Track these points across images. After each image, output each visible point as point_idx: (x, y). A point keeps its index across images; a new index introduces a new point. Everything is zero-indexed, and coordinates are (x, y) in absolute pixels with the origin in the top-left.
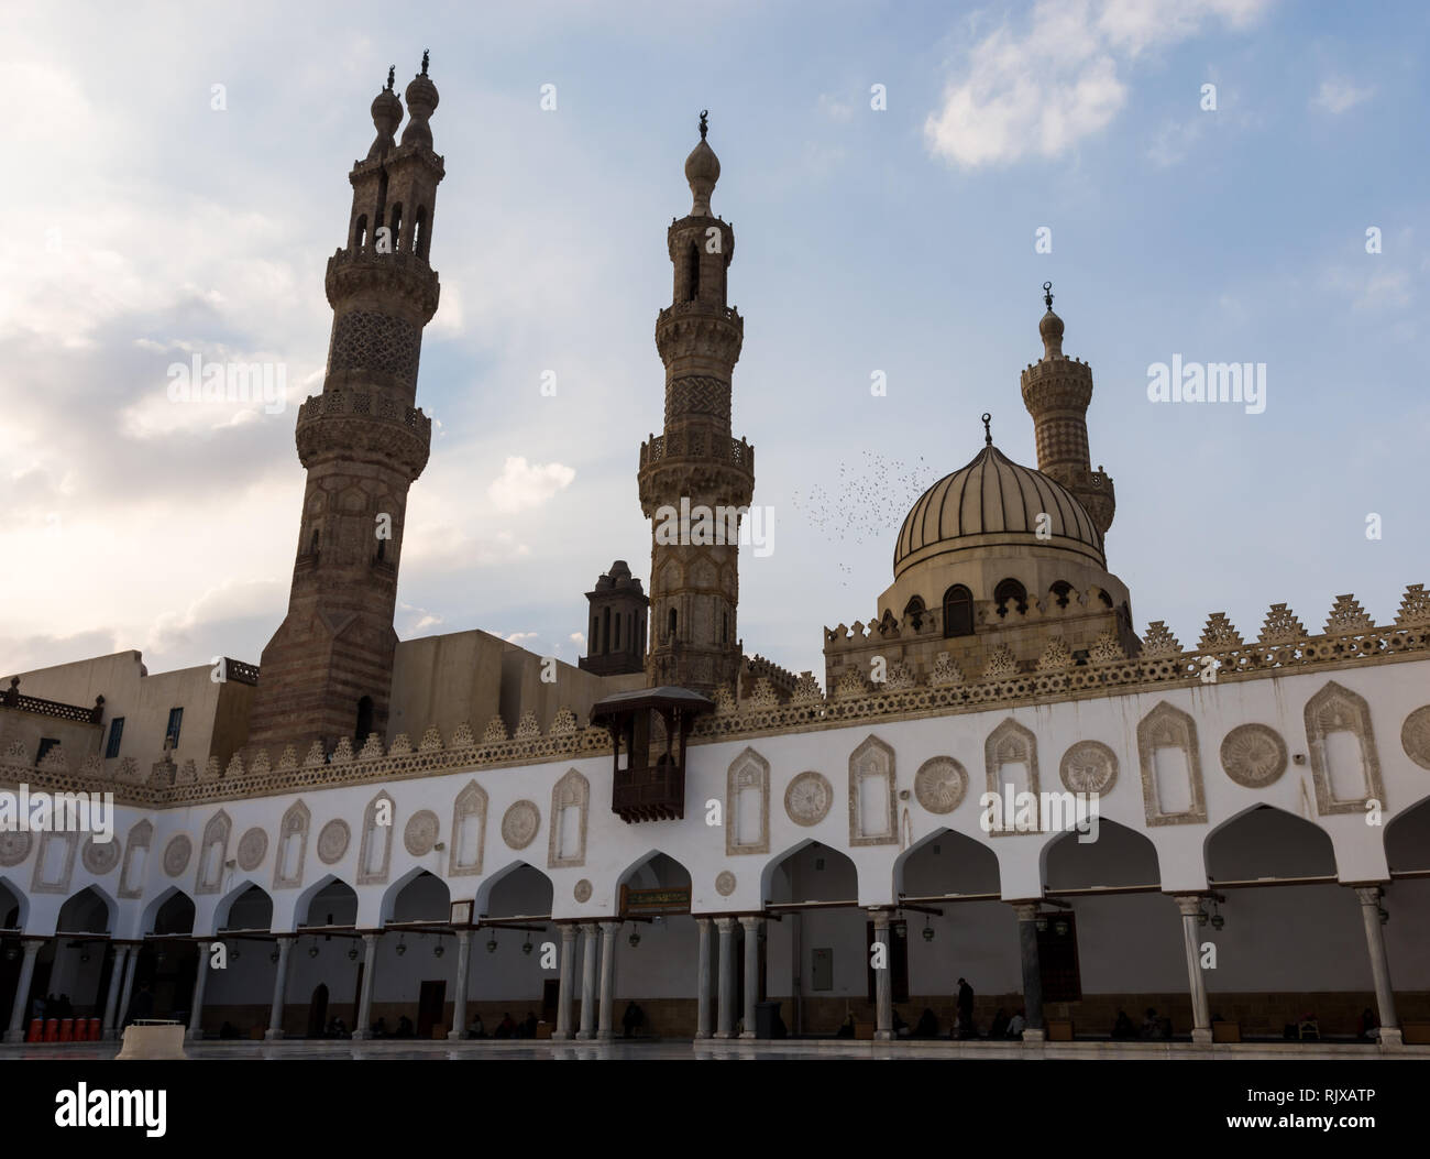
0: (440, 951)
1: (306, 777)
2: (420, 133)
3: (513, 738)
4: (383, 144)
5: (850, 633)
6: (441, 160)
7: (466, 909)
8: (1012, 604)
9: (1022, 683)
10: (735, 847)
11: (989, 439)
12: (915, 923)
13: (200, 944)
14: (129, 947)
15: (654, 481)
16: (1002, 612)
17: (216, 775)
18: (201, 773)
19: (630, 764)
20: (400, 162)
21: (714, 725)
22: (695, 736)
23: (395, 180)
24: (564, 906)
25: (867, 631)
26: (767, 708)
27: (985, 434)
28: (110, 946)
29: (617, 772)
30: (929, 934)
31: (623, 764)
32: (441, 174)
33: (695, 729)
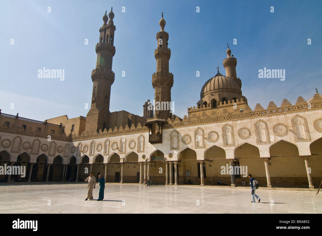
0: (119, 167)
1: (94, 136)
2: (112, 22)
3: (130, 129)
4: (105, 24)
5: (193, 109)
6: (115, 27)
7: (123, 160)
8: (225, 102)
9: (229, 116)
10: (173, 148)
11: (218, 72)
12: (207, 163)
13: (77, 165)
14: (66, 166)
15: (155, 81)
16: (223, 104)
17: (79, 136)
18: (76, 135)
19: (152, 133)
20: (108, 28)
21: (168, 126)
22: (164, 128)
23: (107, 31)
24: (140, 160)
25: (196, 108)
26: (178, 123)
27: (218, 71)
28: (63, 165)
29: (150, 135)
30: (210, 166)
31: (151, 133)
32: (115, 29)
33: (164, 127)
